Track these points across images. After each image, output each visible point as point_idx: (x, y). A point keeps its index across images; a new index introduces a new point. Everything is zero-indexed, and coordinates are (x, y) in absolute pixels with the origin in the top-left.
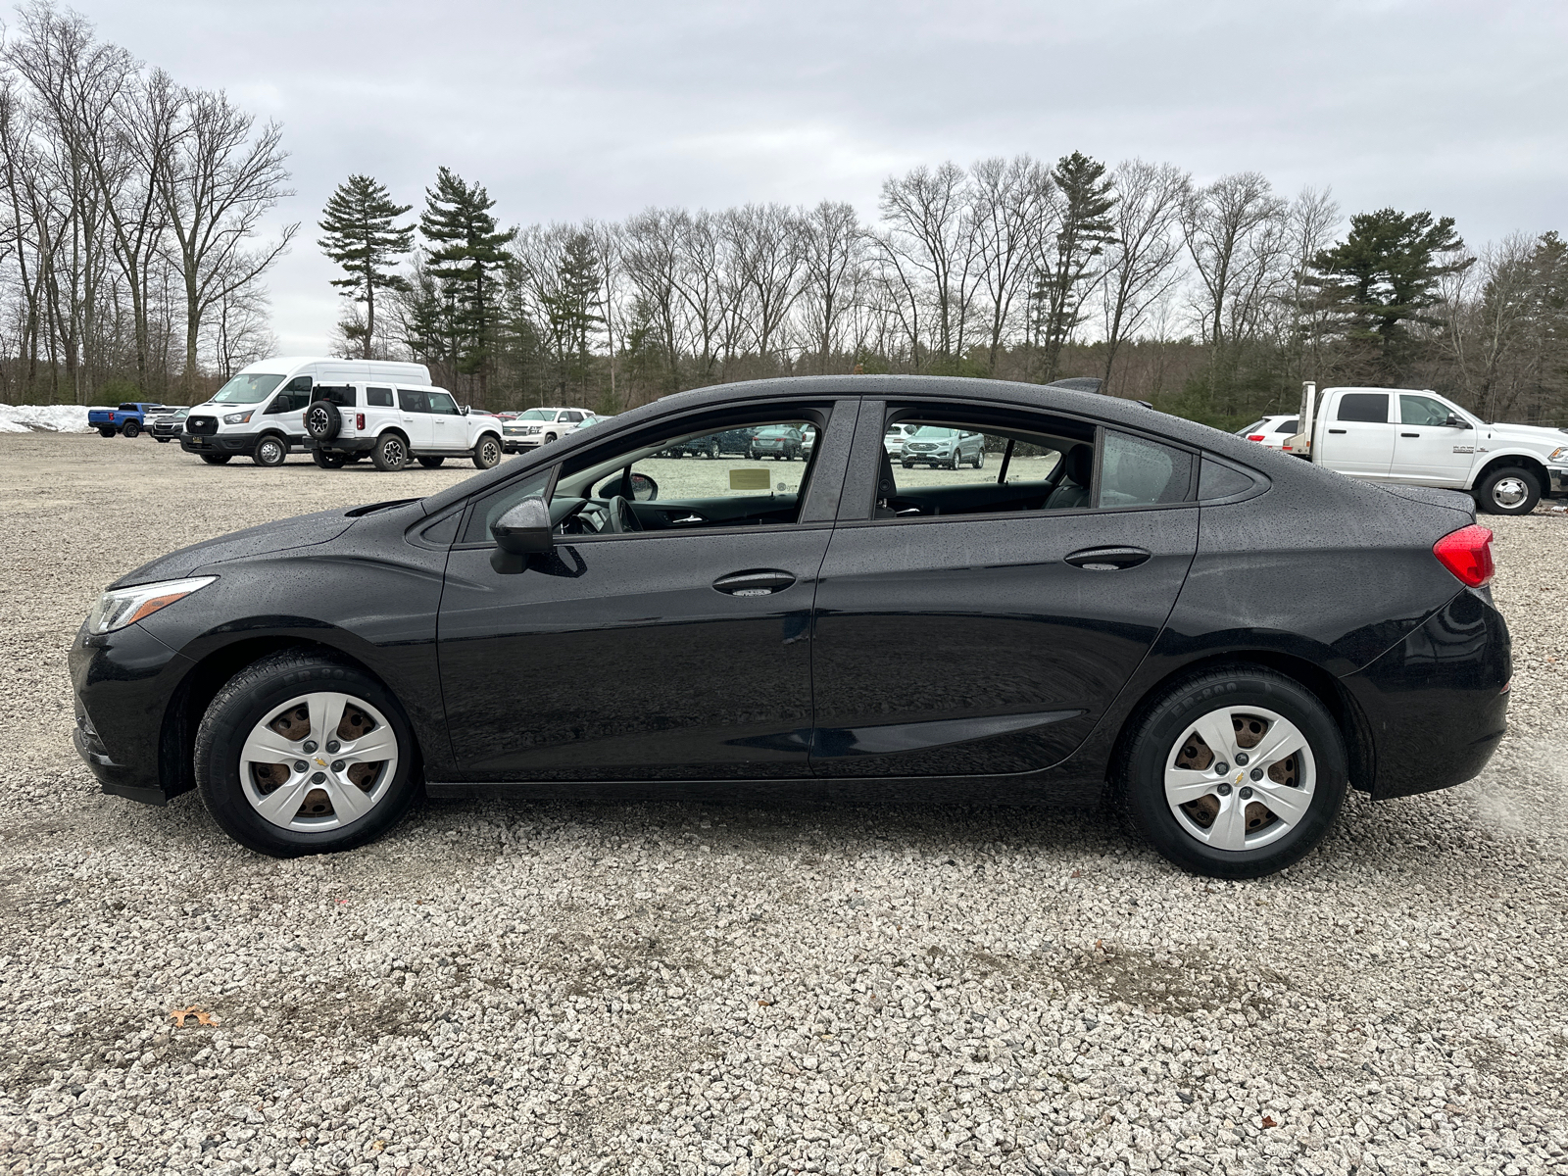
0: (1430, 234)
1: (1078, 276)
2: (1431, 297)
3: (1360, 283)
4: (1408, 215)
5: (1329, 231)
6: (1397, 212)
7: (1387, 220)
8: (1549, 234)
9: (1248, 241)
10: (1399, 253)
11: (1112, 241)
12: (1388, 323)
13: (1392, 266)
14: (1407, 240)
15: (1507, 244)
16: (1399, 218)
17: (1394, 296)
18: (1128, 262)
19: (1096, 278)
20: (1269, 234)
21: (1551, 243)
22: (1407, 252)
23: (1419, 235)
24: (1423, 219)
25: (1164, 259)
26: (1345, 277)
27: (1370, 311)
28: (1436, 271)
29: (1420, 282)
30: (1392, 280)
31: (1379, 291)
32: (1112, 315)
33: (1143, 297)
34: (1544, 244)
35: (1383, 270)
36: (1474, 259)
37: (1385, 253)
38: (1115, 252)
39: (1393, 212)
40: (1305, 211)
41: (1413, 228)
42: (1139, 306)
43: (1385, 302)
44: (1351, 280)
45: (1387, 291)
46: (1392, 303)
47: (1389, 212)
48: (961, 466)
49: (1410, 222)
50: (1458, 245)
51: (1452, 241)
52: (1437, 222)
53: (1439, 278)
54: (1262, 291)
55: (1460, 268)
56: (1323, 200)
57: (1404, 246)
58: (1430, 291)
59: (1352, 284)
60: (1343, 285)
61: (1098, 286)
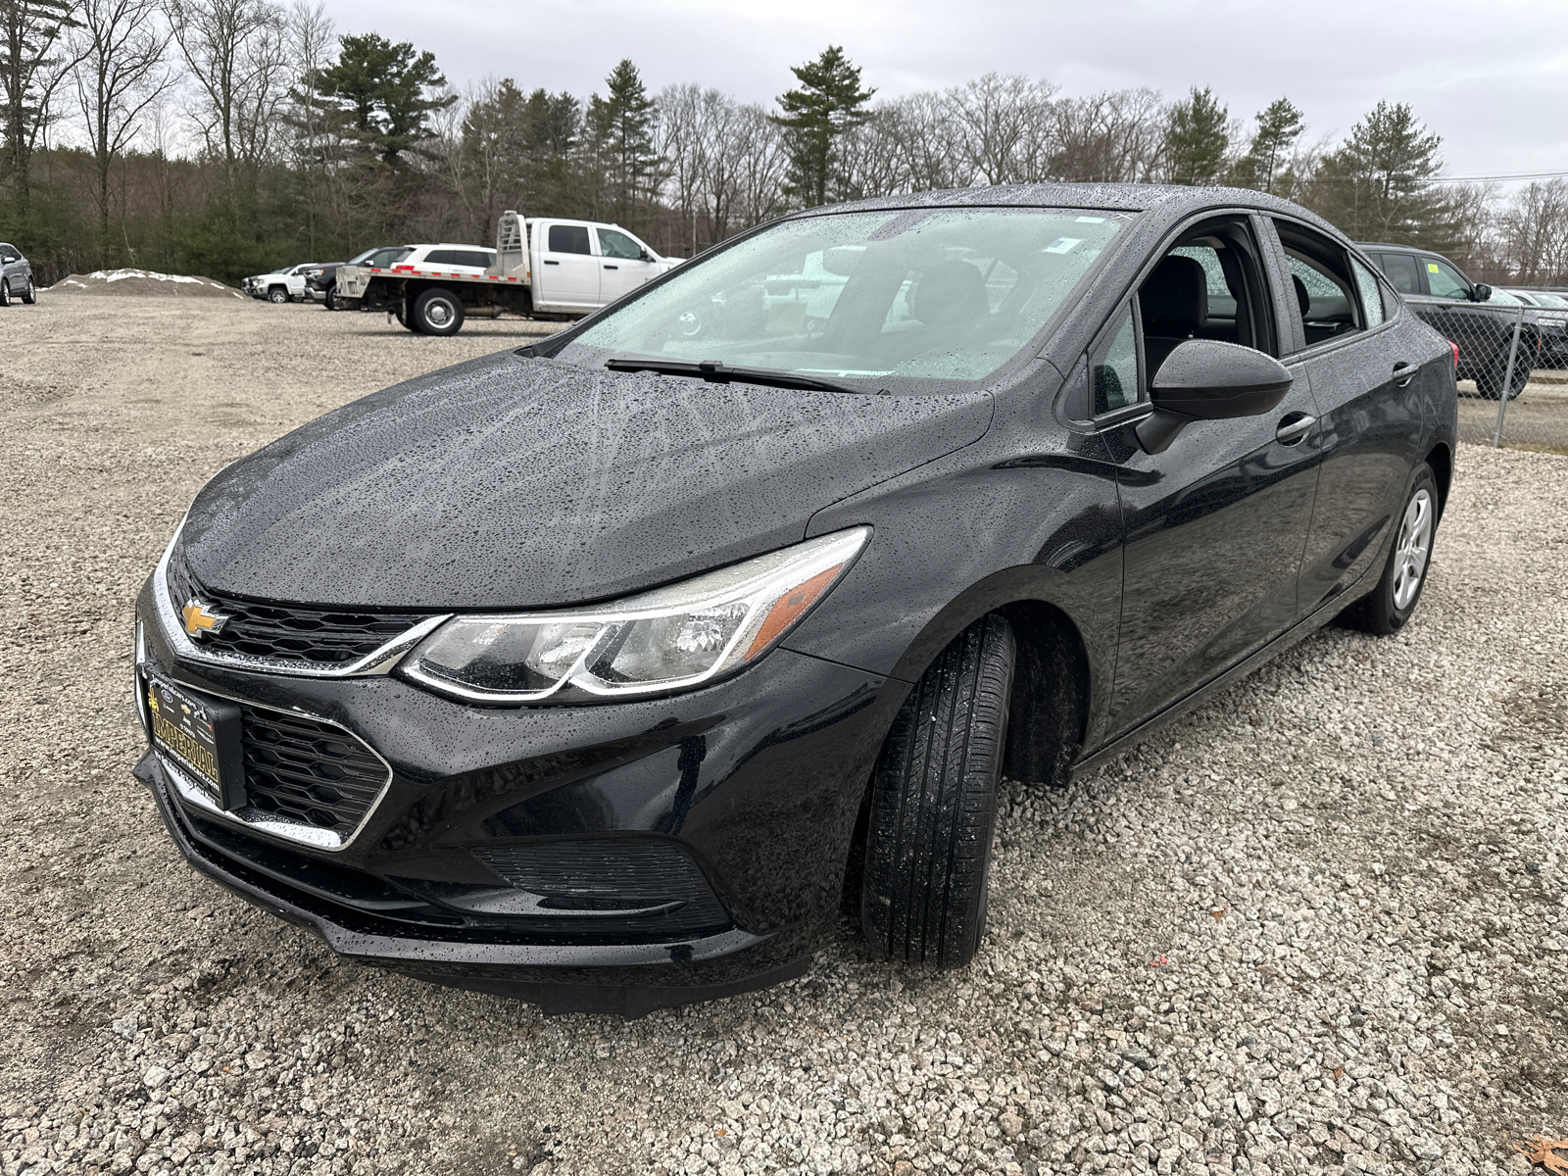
0: (415, 67)
1: (37, 62)
2: (425, 130)
3: (359, 110)
4: (393, 45)
5: (328, 49)
6: (384, 39)
7: (375, 46)
8: (507, 80)
9: (245, 47)
10: (389, 81)
11: (73, 24)
12: (391, 154)
13: (388, 95)
14: (395, 70)
15: (485, 86)
16: (385, 45)
17: (391, 126)
18: (102, 54)
19: (62, 67)
20: (264, 43)
21: (509, 89)
22: (397, 81)
23: (406, 66)
24: (407, 49)
25: (151, 56)
26: (343, 101)
27: (373, 140)
28: (425, 105)
29: (414, 114)
30: (388, 109)
31: (379, 119)
32: (94, 116)
33: (131, 97)
34: (504, 90)
35: (379, 98)
36: (455, 98)
37: (377, 80)
38: (82, 37)
39: (379, 39)
40: (301, 22)
41: (400, 58)
42: (131, 109)
43: (384, 131)
44: (349, 105)
45: (385, 120)
46: (391, 133)
47: (374, 38)
48: (13, 300)
49: (396, 51)
50: (441, 81)
51: (436, 77)
52: (419, 55)
53: (430, 112)
54: (267, 107)
55: (446, 103)
56: (319, 13)
57: (393, 75)
58: (423, 124)
59: (351, 109)
60: (342, 109)
61: (66, 78)
